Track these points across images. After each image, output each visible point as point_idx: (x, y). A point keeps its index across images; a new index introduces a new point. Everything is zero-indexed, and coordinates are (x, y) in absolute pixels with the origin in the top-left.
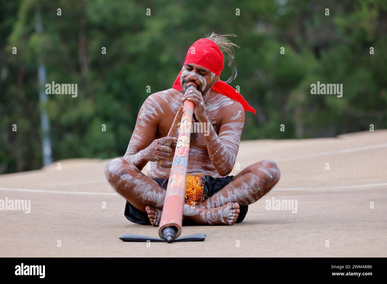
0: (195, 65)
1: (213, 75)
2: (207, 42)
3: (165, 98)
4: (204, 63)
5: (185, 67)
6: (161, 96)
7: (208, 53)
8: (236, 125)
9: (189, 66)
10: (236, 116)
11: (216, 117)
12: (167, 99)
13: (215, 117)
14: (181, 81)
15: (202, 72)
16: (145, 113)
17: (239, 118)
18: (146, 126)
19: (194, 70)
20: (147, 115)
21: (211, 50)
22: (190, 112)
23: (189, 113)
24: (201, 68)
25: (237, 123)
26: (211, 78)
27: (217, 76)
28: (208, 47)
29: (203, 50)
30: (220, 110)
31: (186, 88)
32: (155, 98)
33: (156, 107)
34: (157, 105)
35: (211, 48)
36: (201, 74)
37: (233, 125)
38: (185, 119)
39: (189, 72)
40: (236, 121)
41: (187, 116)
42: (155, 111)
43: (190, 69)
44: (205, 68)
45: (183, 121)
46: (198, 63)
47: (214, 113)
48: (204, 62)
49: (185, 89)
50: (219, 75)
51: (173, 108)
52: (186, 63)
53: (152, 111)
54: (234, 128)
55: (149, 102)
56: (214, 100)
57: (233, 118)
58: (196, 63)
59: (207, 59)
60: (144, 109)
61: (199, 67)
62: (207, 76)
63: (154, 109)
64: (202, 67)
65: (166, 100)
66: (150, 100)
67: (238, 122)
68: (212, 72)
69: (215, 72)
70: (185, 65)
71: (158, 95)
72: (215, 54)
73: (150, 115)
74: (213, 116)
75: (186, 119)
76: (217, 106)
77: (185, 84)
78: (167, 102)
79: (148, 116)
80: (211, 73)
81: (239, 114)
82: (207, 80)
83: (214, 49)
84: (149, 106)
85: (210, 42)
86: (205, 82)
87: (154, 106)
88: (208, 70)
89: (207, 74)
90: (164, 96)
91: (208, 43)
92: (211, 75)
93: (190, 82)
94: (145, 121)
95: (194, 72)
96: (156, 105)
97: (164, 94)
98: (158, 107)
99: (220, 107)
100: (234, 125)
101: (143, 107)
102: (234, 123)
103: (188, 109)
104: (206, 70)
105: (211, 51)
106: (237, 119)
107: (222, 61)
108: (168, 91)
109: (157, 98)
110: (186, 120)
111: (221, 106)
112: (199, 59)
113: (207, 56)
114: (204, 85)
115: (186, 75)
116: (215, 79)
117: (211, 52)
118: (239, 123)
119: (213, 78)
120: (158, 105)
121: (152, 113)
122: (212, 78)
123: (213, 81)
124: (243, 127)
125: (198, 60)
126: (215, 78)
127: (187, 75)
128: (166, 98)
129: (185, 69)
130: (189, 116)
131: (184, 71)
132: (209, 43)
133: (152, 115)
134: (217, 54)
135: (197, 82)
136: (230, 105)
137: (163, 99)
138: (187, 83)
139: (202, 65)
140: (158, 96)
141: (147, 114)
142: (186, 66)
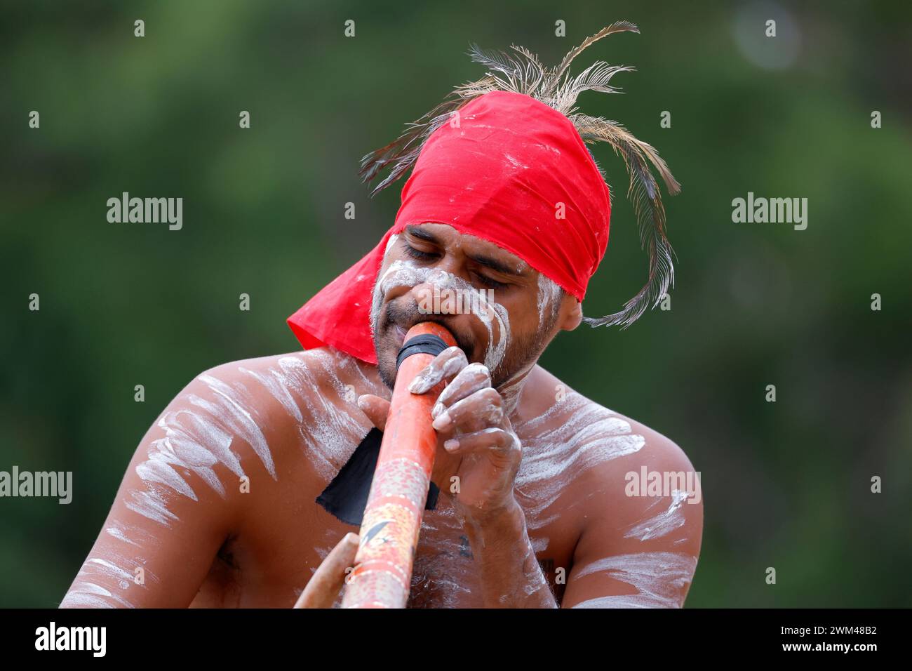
0: (456, 232)
1: (550, 289)
2: (522, 111)
3: (286, 391)
4: (503, 224)
5: (402, 239)
6: (268, 382)
7: (526, 173)
8: (656, 569)
9: (420, 236)
10: (658, 518)
11: (550, 520)
12: (299, 400)
13: (544, 514)
14: (376, 313)
15: (488, 273)
16: (176, 454)
17: (676, 533)
18: (170, 520)
19: (448, 261)
20: (182, 464)
21: (544, 158)
22: (409, 483)
23: (406, 491)
24: (488, 249)
25: (663, 559)
26: (537, 309)
27: (571, 294)
28: (530, 140)
29: (501, 156)
30: (572, 483)
31: (401, 353)
32: (234, 387)
33: (238, 431)
34: (243, 421)
35: (548, 147)
36: (483, 283)
37: (638, 567)
38: (380, 520)
39: (419, 270)
40: (656, 545)
41: (394, 507)
42: (230, 454)
43: (429, 252)
44: (505, 251)
45: (371, 534)
46: (473, 224)
47: (542, 495)
48: (503, 218)
49: (395, 360)
50: (581, 291)
51: (322, 452)
52: (410, 218)
53: (213, 449)
54: (647, 587)
55: (203, 404)
56: (542, 427)
57: (644, 532)
58: (457, 222)
59: (521, 205)
60: (170, 432)
61: (477, 243)
62: (516, 297)
63: (225, 442)
64: (491, 245)
65: (291, 403)
66: (207, 394)
67: (665, 554)
68: (541, 277)
69: (557, 277)
70: (400, 232)
71: (251, 372)
72: (563, 179)
73: (199, 470)
74: (534, 512)
75: (388, 520)
76: (560, 458)
77: (396, 331)
78: (298, 414)
79: (191, 471)
80: (536, 281)
81: (672, 509)
82: (512, 314)
83: (557, 151)
84: (201, 422)
85: (538, 112)
86: (503, 329)
87: (230, 424)
88: (522, 264)
89: (519, 287)
90: (282, 379)
91: (528, 120)
92: (537, 288)
93: (421, 325)
94: (165, 496)
95: (449, 271)
96: (238, 423)
97: (281, 371)
98: (249, 435)
99: (575, 467)
100: (648, 567)
101: (161, 422)
102: (643, 559)
103: (402, 468)
104: (514, 263)
105: (545, 163)
106: (661, 533)
107: (601, 220)
108: (304, 358)
109: (243, 387)
110: (384, 524)
111: (580, 458)
112: (480, 204)
113: (520, 187)
114: (495, 344)
115: (403, 283)
116: (556, 312)
117: (544, 168)
118: (675, 556)
119: (549, 308)
120: (248, 426)
121: (214, 459)
122: (543, 305)
123: (549, 321)
124: (689, 580)
125: (470, 209)
126: (558, 305)
127: (409, 283)
128: (292, 391)
129: (400, 251)
130: (405, 503)
131: (392, 261)
132: (538, 116)
133: (212, 472)
134: (577, 180)
135: (461, 325)
136: (626, 456)
137: (277, 395)
138: (408, 329)
139: (494, 237)
140: (251, 378)
141: (184, 460)
142: (407, 236)
